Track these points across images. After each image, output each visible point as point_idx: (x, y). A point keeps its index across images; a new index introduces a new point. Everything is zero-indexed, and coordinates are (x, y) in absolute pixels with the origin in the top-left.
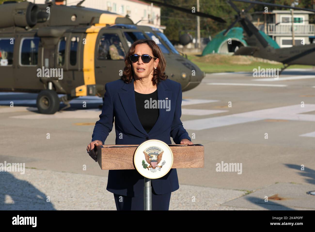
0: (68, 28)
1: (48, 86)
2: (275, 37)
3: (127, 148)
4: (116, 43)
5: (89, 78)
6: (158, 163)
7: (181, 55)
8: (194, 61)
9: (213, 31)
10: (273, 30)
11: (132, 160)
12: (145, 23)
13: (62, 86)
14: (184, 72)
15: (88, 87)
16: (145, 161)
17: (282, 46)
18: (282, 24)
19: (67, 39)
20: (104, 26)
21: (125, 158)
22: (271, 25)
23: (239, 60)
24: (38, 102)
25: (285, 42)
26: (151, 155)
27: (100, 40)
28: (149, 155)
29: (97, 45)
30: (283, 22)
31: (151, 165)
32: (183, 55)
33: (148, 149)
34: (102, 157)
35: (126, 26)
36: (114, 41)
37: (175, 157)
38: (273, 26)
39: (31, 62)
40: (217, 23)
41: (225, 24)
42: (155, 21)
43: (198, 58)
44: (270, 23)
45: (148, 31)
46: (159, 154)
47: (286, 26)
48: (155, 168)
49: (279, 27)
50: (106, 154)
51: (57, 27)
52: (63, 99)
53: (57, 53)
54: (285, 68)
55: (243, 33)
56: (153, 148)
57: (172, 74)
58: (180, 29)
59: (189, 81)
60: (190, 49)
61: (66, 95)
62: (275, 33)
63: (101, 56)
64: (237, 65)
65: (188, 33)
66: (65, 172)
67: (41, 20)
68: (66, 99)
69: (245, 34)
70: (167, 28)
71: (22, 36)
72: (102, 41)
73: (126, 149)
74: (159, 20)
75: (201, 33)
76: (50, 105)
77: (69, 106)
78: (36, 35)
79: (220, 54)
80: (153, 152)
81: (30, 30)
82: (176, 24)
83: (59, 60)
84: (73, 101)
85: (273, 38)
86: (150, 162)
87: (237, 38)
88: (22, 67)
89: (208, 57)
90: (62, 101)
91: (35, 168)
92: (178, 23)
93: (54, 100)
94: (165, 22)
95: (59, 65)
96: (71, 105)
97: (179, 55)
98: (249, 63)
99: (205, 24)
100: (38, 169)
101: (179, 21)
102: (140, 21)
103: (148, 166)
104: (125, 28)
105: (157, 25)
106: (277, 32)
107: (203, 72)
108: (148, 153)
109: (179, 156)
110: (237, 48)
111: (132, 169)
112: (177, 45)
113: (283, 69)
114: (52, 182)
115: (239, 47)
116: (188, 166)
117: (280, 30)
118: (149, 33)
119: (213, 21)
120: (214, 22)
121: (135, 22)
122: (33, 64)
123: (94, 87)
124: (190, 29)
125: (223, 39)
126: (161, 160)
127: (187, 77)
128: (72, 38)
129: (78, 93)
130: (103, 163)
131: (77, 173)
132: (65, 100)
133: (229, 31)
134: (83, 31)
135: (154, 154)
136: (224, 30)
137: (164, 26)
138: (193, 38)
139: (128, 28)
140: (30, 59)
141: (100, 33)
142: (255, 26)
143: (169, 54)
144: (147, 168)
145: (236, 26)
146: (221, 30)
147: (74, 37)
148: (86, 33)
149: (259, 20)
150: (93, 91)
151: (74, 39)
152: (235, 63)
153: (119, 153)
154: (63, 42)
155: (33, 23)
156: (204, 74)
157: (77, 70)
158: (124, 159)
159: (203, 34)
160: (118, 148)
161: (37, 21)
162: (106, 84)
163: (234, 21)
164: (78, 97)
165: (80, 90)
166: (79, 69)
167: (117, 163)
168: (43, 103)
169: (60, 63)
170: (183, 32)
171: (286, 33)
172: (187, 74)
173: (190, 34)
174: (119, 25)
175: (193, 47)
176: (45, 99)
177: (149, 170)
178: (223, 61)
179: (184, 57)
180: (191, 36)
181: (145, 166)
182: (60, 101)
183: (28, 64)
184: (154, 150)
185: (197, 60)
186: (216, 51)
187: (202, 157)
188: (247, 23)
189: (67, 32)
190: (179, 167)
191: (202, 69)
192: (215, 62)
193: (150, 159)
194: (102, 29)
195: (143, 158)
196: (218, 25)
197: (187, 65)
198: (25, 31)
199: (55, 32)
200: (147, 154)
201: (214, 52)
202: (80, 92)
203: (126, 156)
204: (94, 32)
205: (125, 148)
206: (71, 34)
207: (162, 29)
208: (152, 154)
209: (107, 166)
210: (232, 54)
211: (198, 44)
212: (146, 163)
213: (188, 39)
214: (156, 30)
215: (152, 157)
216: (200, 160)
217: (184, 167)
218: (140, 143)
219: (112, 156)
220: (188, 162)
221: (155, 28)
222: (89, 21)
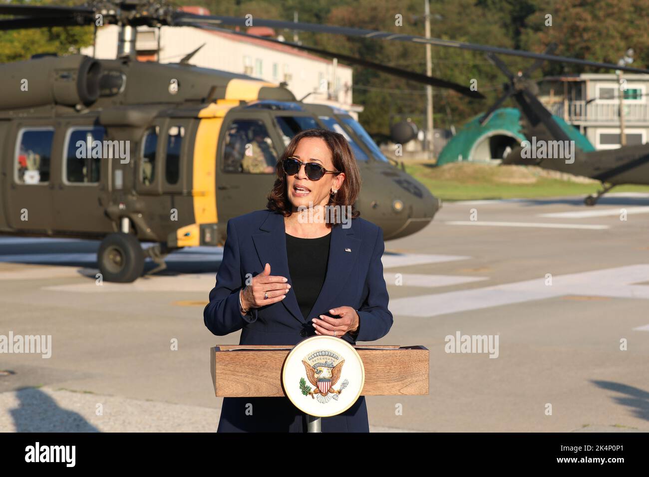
0: (161, 108)
1: (120, 226)
2: (585, 128)
3: (269, 353)
4: (259, 139)
5: (204, 210)
6: (332, 384)
7: (393, 163)
8: (420, 177)
9: (459, 116)
10: (580, 115)
11: (280, 378)
12: (320, 100)
13: (150, 226)
14: (399, 198)
15: (203, 229)
16: (306, 380)
17: (600, 147)
18: (599, 102)
19: (160, 130)
20: (236, 104)
21: (265, 373)
22: (578, 103)
23: (511, 175)
24: (100, 257)
25: (605, 139)
26: (318, 368)
27: (227, 133)
28: (314, 367)
29: (222, 142)
30: (601, 98)
31: (318, 387)
32: (397, 163)
33: (313, 356)
34: (217, 371)
35: (282, 105)
36: (256, 134)
37: (367, 372)
38: (581, 106)
39: (87, 176)
40: (467, 99)
41: (484, 101)
42: (341, 95)
43: (428, 171)
44: (576, 99)
45: (325, 115)
46: (335, 365)
47: (608, 105)
48: (326, 394)
49: (593, 108)
50: (225, 366)
51: (140, 105)
52: (151, 253)
53: (140, 159)
54: (606, 190)
55: (521, 119)
56: (324, 353)
57: (373, 203)
58: (393, 112)
59: (409, 217)
60: (412, 153)
61: (157, 245)
62: (586, 120)
63: (229, 166)
64: (508, 185)
65: (409, 120)
66: (152, 400)
67: (107, 92)
68: (157, 251)
69: (524, 122)
70: (365, 110)
71: (68, 125)
72: (231, 135)
73: (266, 355)
74: (350, 94)
75: (435, 121)
76: (124, 263)
77: (164, 266)
78: (97, 123)
79: (473, 162)
80: (323, 361)
81: (86, 111)
82: (384, 101)
83: (144, 172)
84: (172, 257)
85: (582, 131)
86: (316, 382)
87: (508, 129)
88: (69, 187)
89: (450, 169)
90: (150, 257)
91: (90, 393)
92: (389, 99)
93: (132, 254)
94: (362, 98)
95: (144, 182)
96: (168, 264)
97: (389, 163)
98: (533, 180)
99: (443, 102)
100: (97, 394)
101: (391, 95)
102: (309, 94)
103: (312, 391)
104: (278, 108)
105: (345, 103)
106: (589, 117)
107: (437, 200)
108: (312, 363)
109: (378, 371)
110: (508, 150)
111: (278, 395)
112: (386, 143)
113: (600, 193)
114: (124, 422)
115: (512, 148)
116: (394, 391)
117: (596, 114)
118: (327, 118)
119: (460, 95)
120: (461, 99)
121: (298, 98)
122: (91, 181)
123: (215, 227)
124: (412, 112)
125: (479, 133)
126: (338, 378)
127: (404, 209)
128: (169, 128)
129: (181, 239)
130: (220, 382)
131: (176, 404)
132: (156, 255)
133: (492, 115)
134: (193, 114)
135: (325, 365)
136: (481, 115)
137: (359, 106)
138: (419, 129)
139: (284, 109)
140: (85, 170)
141: (226, 118)
142: (544, 105)
143: (367, 162)
144: (310, 394)
145: (506, 106)
146: (476, 113)
147: (175, 126)
148: (198, 119)
149: (552, 92)
150: (212, 237)
151: (174, 131)
152: (504, 180)
153: (253, 362)
154: (153, 137)
155: (92, 98)
156: (440, 204)
157: (180, 193)
158: (262, 376)
159: (439, 122)
160: (251, 353)
161: (99, 93)
162: (229, 221)
163: (501, 96)
164: (182, 248)
165: (186, 235)
166: (185, 191)
167: (248, 384)
168: (110, 261)
169: (145, 178)
170: (397, 118)
171: (607, 121)
172: (404, 203)
173: (413, 121)
174: (266, 102)
175: (419, 148)
176: (115, 252)
177: (313, 398)
178: (480, 177)
179: (399, 167)
180: (415, 127)
181: (306, 391)
182: (145, 257)
183: (81, 180)
184: (325, 357)
185: (425, 175)
186: (465, 157)
187: (424, 373)
188: (528, 100)
189: (161, 115)
190: (378, 393)
191: (436, 193)
192: (464, 178)
193: (316, 376)
194: (232, 111)
195: (303, 374)
196: (470, 103)
197: (405, 185)
198: (75, 114)
199: (135, 116)
200: (309, 365)
201: (460, 158)
202: (186, 237)
203: (268, 368)
204: (215, 117)
205: (264, 352)
206: (168, 120)
207: (355, 112)
208: (321, 365)
209: (227, 388)
210: (497, 162)
211: (429, 142)
212: (308, 384)
213: (408, 132)
214: (342, 112)
215: (320, 371)
216: (420, 378)
217: (386, 393)
218: (295, 343)
219: (238, 368)
220: (396, 383)
221: (339, 110)
222: (205, 94)
